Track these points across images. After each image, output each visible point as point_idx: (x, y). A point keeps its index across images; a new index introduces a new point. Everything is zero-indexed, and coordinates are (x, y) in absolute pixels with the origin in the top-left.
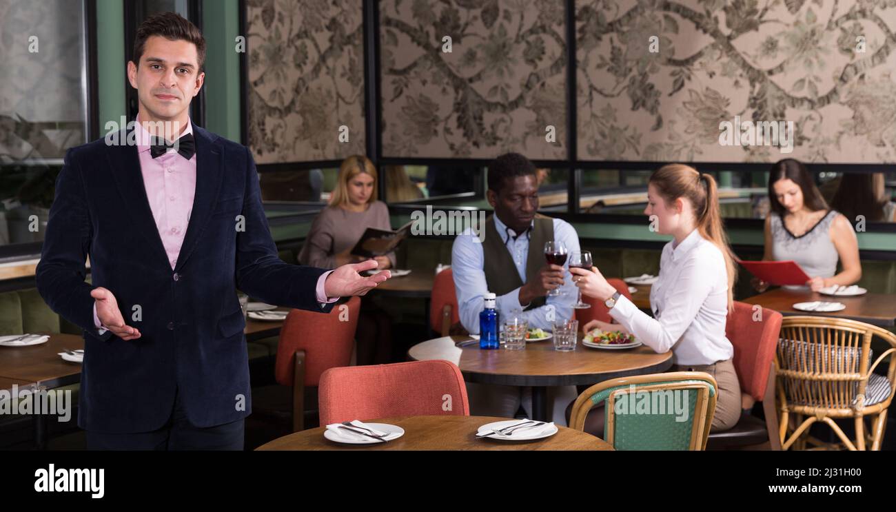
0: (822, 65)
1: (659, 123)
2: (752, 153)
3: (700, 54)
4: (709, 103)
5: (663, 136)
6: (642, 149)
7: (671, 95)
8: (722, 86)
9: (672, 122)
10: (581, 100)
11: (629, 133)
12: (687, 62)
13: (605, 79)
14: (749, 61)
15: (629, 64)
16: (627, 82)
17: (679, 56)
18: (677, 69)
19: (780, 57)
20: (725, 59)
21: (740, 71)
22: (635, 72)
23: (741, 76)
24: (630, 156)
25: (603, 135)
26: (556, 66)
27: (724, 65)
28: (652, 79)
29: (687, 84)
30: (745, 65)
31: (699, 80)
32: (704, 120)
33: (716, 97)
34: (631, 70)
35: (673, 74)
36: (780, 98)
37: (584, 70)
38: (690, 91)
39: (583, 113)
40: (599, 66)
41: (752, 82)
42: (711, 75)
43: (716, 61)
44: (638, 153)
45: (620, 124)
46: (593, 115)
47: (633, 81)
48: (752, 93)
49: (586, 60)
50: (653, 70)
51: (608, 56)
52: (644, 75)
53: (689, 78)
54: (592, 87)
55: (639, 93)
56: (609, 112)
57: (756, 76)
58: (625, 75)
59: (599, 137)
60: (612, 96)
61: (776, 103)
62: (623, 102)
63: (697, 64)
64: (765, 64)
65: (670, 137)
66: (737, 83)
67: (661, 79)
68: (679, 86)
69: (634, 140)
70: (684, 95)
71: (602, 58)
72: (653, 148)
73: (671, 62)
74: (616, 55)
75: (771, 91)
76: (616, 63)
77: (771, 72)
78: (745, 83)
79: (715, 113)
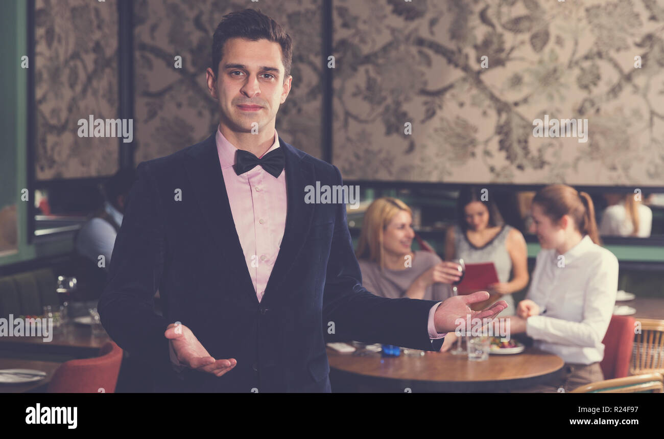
0: (563, 99)
1: (411, 148)
2: (498, 175)
3: (451, 86)
4: (459, 130)
5: (414, 159)
6: (395, 169)
7: (423, 122)
8: (472, 115)
9: (424, 147)
10: (337, 125)
11: (383, 156)
12: (439, 93)
13: (360, 107)
14: (497, 93)
15: (384, 94)
16: (380, 109)
17: (432, 87)
18: (429, 99)
19: (524, 91)
20: (475, 91)
21: (487, 102)
22: (389, 101)
23: (489, 107)
24: (383, 176)
25: (358, 157)
26: (312, 94)
27: (474, 97)
28: (405, 107)
29: (439, 113)
30: (493, 97)
31: (450, 109)
32: (453, 145)
33: (465, 125)
34: (384, 99)
35: (426, 103)
36: (524, 127)
37: (340, 98)
38: (442, 119)
39: (339, 137)
40: (355, 95)
41: (499, 112)
42: (461, 105)
43: (466, 93)
44: (390, 173)
45: (375, 147)
46: (349, 139)
47: (387, 109)
48: (499, 121)
49: (342, 89)
50: (407, 99)
51: (363, 85)
52: (398, 104)
53: (440, 107)
54: (348, 114)
55: (393, 120)
56: (364, 136)
57: (502, 107)
58: (379, 103)
59: (353, 159)
60: (366, 122)
61: (521, 131)
62: (378, 129)
63: (448, 95)
64: (511, 96)
65: (422, 160)
66: (485, 113)
67: (415, 106)
68: (430, 114)
69: (388, 162)
70: (435, 122)
71: (357, 87)
72: (406, 169)
73: (424, 92)
74: (371, 85)
75: (515, 121)
76: (371, 92)
77: (516, 104)
78: (493, 113)
79: (464, 138)
